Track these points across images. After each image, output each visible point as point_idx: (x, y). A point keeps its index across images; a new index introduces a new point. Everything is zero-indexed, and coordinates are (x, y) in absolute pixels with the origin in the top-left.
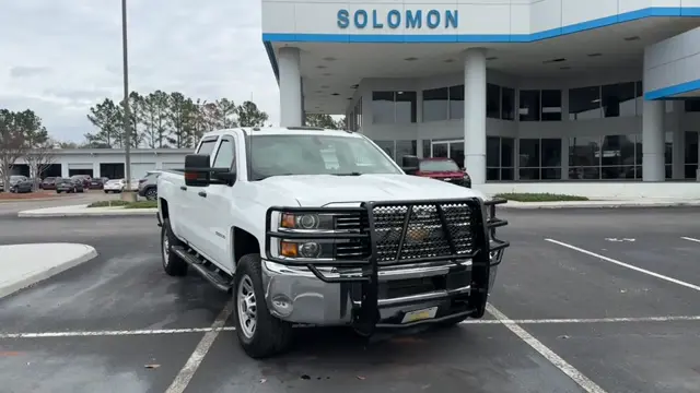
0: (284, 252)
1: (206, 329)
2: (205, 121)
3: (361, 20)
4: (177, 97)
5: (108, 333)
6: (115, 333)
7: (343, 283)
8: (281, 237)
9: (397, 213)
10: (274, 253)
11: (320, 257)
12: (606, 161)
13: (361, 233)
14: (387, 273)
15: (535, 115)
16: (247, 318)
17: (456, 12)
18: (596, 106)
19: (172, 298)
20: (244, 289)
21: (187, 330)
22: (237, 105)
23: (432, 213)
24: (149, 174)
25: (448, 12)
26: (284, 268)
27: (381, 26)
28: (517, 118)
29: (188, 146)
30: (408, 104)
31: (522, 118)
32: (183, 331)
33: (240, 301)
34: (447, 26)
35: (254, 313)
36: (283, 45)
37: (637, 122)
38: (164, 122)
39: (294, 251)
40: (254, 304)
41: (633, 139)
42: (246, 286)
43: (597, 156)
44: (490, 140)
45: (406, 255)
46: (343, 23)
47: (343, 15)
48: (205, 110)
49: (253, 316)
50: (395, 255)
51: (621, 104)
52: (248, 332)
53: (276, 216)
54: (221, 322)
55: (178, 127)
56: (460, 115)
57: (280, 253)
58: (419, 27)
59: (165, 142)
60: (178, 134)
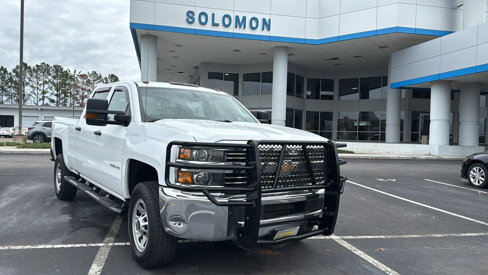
0: (180, 180)
1: (100, 245)
2: (79, 88)
3: (203, 19)
4: (58, 68)
5: (13, 247)
6: (20, 247)
7: (231, 206)
8: (178, 167)
9: (271, 150)
10: (172, 180)
11: (211, 185)
12: (361, 128)
13: (246, 165)
14: (269, 198)
15: (316, 96)
16: (140, 235)
17: (270, 20)
18: (355, 92)
19: (67, 218)
20: (138, 211)
21: (84, 245)
22: (103, 76)
23: (299, 152)
24: (36, 123)
25: (264, 20)
26: (179, 193)
27: (217, 25)
28: (305, 97)
29: (65, 105)
30: (232, 83)
31: (308, 97)
32: (79, 245)
33: (135, 221)
34: (263, 29)
35: (147, 231)
36: (144, 32)
37: (383, 103)
38: (46, 86)
39: (189, 179)
40: (147, 223)
41: (378, 115)
42: (140, 208)
43: (356, 125)
44: (288, 110)
45: (280, 184)
46: (190, 20)
47: (190, 14)
48: (79, 79)
49: (145, 233)
50: (272, 184)
51: (370, 92)
52: (141, 246)
53: (175, 149)
54: (112, 239)
55: (57, 90)
56: (269, 92)
57: (177, 181)
58: (244, 28)
59: (47, 101)
60: (57, 95)
